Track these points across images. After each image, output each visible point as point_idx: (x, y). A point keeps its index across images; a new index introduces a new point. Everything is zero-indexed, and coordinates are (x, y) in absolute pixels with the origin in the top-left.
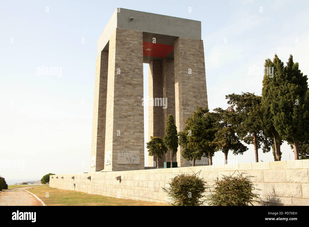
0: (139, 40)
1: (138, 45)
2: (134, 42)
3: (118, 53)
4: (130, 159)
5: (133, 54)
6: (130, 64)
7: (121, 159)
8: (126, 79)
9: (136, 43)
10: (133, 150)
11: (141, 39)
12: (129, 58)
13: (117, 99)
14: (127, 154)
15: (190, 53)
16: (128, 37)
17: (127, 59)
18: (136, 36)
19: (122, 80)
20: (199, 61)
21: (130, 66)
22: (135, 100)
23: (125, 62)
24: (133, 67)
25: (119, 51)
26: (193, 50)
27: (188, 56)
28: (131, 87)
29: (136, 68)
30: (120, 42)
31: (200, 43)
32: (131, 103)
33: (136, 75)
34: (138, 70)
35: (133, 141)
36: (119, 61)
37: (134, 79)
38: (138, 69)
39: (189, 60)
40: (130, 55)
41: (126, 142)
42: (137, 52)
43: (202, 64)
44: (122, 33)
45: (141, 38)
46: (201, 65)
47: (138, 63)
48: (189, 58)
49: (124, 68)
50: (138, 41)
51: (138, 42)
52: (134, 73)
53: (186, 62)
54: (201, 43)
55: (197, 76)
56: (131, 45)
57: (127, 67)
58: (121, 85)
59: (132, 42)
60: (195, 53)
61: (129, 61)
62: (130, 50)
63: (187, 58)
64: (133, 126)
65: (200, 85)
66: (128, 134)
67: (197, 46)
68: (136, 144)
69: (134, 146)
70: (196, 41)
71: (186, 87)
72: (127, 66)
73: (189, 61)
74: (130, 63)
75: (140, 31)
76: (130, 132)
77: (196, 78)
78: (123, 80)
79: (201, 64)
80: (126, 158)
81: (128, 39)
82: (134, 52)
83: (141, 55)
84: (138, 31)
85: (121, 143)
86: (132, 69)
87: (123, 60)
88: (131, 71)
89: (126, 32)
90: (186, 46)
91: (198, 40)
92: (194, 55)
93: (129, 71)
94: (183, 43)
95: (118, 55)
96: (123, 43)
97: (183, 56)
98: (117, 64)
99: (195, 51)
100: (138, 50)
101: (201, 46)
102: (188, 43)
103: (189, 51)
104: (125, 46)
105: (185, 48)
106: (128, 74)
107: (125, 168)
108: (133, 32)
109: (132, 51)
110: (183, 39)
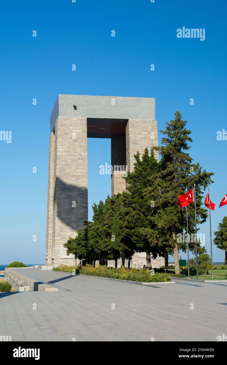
0: (82, 128)
1: (82, 133)
2: (77, 131)
3: (60, 144)
5: (76, 144)
7: (64, 253)
9: (80, 131)
11: (84, 127)
12: (72, 148)
13: (60, 192)
15: (140, 136)
16: (71, 126)
17: (70, 149)
18: (80, 124)
19: (64, 172)
21: (73, 157)
22: (78, 192)
23: (67, 153)
24: (77, 157)
25: (61, 142)
26: (144, 133)
28: (74, 179)
29: (79, 159)
30: (62, 132)
31: (153, 124)
32: (74, 195)
33: (79, 166)
34: (81, 160)
36: (61, 152)
37: (78, 171)
38: (82, 159)
39: (140, 144)
40: (73, 145)
41: (69, 236)
42: (80, 141)
44: (64, 122)
45: (84, 125)
47: (82, 153)
48: (140, 142)
49: (66, 160)
50: (81, 129)
51: (81, 130)
52: (77, 163)
53: (136, 147)
54: (154, 124)
56: (74, 134)
57: (70, 159)
58: (64, 177)
59: (75, 131)
60: (147, 135)
61: (72, 151)
63: (137, 142)
64: (77, 219)
67: (149, 127)
70: (149, 122)
72: (69, 157)
73: (140, 145)
74: (73, 154)
75: (83, 118)
76: (74, 226)
78: (66, 172)
81: (70, 128)
83: (85, 144)
84: (82, 118)
85: (64, 237)
86: (75, 160)
87: (67, 152)
88: (74, 162)
89: (68, 120)
90: (136, 129)
91: (151, 120)
92: (145, 138)
93: (72, 163)
94: (133, 126)
95: (60, 147)
96: (66, 132)
97: (132, 141)
98: (59, 156)
99: (147, 133)
100: (81, 139)
101: (154, 127)
102: (138, 125)
103: (139, 134)
104: (68, 136)
105: (135, 131)
106: (71, 165)
107: (68, 262)
108: (76, 119)
109: (75, 141)
110: (133, 122)
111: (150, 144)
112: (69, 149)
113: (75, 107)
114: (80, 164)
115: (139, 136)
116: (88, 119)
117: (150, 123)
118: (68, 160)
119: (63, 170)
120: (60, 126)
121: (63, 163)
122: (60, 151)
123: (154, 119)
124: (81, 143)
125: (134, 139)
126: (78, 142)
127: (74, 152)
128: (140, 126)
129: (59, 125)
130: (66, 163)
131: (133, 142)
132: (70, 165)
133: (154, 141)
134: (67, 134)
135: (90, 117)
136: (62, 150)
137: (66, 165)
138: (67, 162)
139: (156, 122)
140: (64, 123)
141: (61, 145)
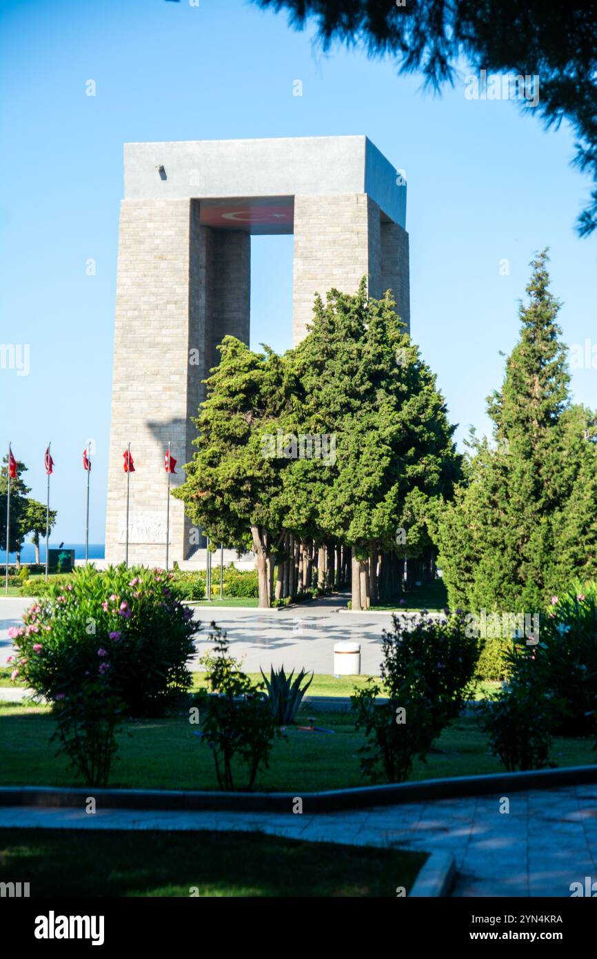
0: (177, 224)
1: (177, 237)
2: (166, 233)
3: (124, 268)
5: (163, 265)
6: (153, 294)
8: (144, 334)
9: (171, 232)
11: (184, 221)
12: (152, 276)
13: (121, 385)
16: (151, 221)
17: (147, 279)
18: (172, 214)
19: (132, 336)
21: (153, 299)
22: (165, 385)
23: (140, 290)
24: (163, 299)
25: (127, 262)
26: (331, 229)
28: (153, 352)
29: (168, 302)
30: (130, 238)
32: (153, 393)
33: (168, 319)
34: (174, 305)
36: (127, 287)
37: (164, 332)
38: (176, 303)
40: (155, 268)
41: (140, 491)
42: (172, 257)
44: (136, 211)
45: (183, 218)
47: (176, 286)
48: (319, 255)
49: (138, 305)
50: (174, 226)
51: (176, 229)
52: (164, 314)
53: (310, 267)
54: (360, 205)
56: (158, 241)
57: (146, 303)
58: (131, 349)
59: (160, 232)
60: (340, 235)
61: (153, 284)
62: (156, 254)
63: (313, 253)
66: (145, 470)
67: (345, 214)
69: (157, 498)
72: (146, 299)
73: (320, 262)
74: (154, 290)
75: (182, 199)
76: (151, 466)
78: (136, 336)
80: (138, 529)
81: (150, 225)
82: (165, 259)
83: (184, 265)
84: (178, 199)
86: (157, 305)
87: (139, 285)
88: (156, 311)
89: (145, 207)
90: (311, 221)
91: (352, 194)
92: (334, 243)
93: (152, 312)
94: (303, 214)
95: (124, 274)
96: (138, 238)
97: (300, 251)
98: (121, 296)
99: (338, 229)
100: (175, 253)
101: (361, 213)
102: (318, 210)
103: (319, 234)
104: (142, 247)
105: (309, 226)
106: (150, 319)
107: (136, 553)
108: (163, 204)
109: (159, 258)
110: (304, 202)
112: (144, 278)
113: (163, 173)
114: (171, 316)
115: (317, 238)
116: (193, 201)
117: (349, 203)
118: (143, 307)
119: (130, 331)
120: (125, 222)
121: (130, 314)
122: (124, 285)
123: (362, 191)
124: (173, 262)
125: (305, 248)
126: (167, 262)
127: (156, 287)
128: (321, 211)
129: (123, 219)
130: (137, 313)
132: (146, 319)
133: (358, 250)
134: (142, 242)
135: (198, 196)
136: (127, 281)
137: (136, 318)
138: (140, 310)
139: (364, 198)
140: (134, 213)
141: (126, 270)
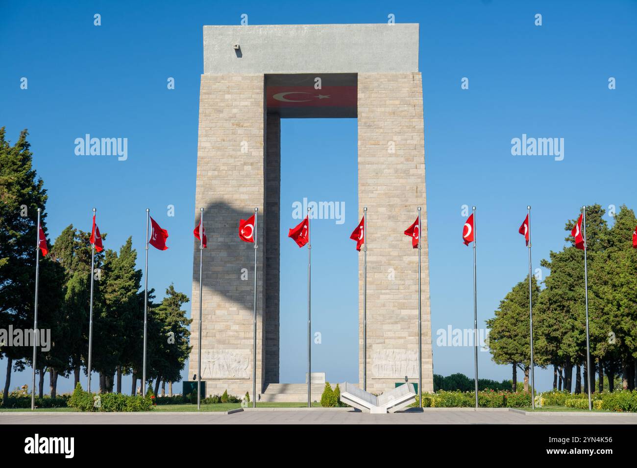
0: (253, 96)
1: (252, 107)
2: (243, 103)
3: (205, 133)
4: (229, 367)
5: (240, 131)
6: (231, 156)
7: (208, 367)
8: (223, 191)
9: (246, 103)
10: (236, 347)
11: (258, 94)
12: (230, 141)
14: (221, 356)
15: (383, 109)
17: (226, 143)
18: (248, 87)
19: (212, 193)
20: (408, 127)
21: (231, 161)
23: (219, 153)
24: (240, 161)
25: (207, 129)
26: (391, 102)
27: (376, 120)
29: (245, 164)
30: (210, 107)
31: (412, 82)
32: (232, 243)
33: (245, 179)
34: (250, 166)
35: (235, 327)
36: (207, 150)
37: (242, 189)
38: (252, 164)
39: (381, 128)
40: (233, 133)
41: (221, 331)
42: (248, 124)
43: (416, 134)
44: (215, 85)
45: (258, 91)
46: (412, 136)
47: (252, 150)
48: (381, 124)
49: (218, 166)
50: (251, 98)
51: (251, 100)
52: (241, 174)
53: (372, 134)
54: (415, 82)
55: (399, 166)
56: (235, 111)
57: (224, 164)
59: (237, 103)
60: (399, 108)
61: (231, 147)
62: (234, 121)
63: (375, 123)
64: (238, 295)
65: (408, 188)
66: (226, 312)
67: (403, 89)
68: (242, 335)
69: (238, 338)
70: (403, 78)
71: (371, 195)
72: (224, 160)
73: (381, 130)
74: (232, 153)
75: (256, 75)
76: (230, 309)
77: (396, 171)
78: (216, 193)
79: (412, 134)
80: (219, 365)
81: (227, 97)
82: (242, 127)
83: (259, 132)
84: (253, 75)
85: (208, 334)
86: (235, 166)
87: (219, 149)
88: (234, 172)
89: (223, 81)
90: (373, 95)
91: (409, 73)
92: (394, 114)
93: (230, 172)
94: (366, 88)
95: (204, 139)
96: (218, 107)
97: (363, 120)
98: (202, 158)
99: (397, 102)
100: (251, 121)
101: (416, 89)
102: (379, 85)
103: (381, 106)
104: (221, 115)
105: (372, 99)
106: (229, 178)
107: (218, 386)
108: (240, 78)
109: (237, 125)
110: (366, 79)
111: (405, 127)
112: (223, 142)
113: (238, 52)
114: (247, 176)
115: (379, 110)
116: (267, 77)
117: (406, 80)
118: (222, 168)
119: (211, 189)
120: (205, 93)
121: (210, 174)
122: (205, 148)
123: (417, 70)
124: (249, 128)
125: (368, 118)
126: (244, 128)
127: (234, 150)
128: (382, 86)
129: (203, 91)
130: (216, 173)
131: (365, 123)
132: (226, 178)
133: (416, 120)
134: (221, 111)
135: (272, 72)
136: (208, 145)
137: (215, 178)
138: (219, 171)
139: (419, 77)
140: (214, 87)
141: (206, 136)
